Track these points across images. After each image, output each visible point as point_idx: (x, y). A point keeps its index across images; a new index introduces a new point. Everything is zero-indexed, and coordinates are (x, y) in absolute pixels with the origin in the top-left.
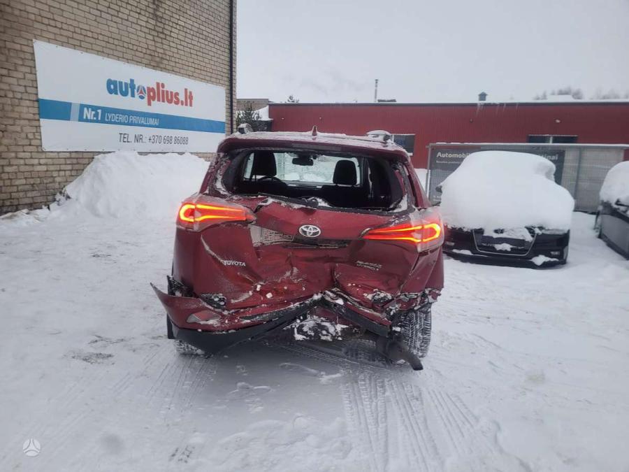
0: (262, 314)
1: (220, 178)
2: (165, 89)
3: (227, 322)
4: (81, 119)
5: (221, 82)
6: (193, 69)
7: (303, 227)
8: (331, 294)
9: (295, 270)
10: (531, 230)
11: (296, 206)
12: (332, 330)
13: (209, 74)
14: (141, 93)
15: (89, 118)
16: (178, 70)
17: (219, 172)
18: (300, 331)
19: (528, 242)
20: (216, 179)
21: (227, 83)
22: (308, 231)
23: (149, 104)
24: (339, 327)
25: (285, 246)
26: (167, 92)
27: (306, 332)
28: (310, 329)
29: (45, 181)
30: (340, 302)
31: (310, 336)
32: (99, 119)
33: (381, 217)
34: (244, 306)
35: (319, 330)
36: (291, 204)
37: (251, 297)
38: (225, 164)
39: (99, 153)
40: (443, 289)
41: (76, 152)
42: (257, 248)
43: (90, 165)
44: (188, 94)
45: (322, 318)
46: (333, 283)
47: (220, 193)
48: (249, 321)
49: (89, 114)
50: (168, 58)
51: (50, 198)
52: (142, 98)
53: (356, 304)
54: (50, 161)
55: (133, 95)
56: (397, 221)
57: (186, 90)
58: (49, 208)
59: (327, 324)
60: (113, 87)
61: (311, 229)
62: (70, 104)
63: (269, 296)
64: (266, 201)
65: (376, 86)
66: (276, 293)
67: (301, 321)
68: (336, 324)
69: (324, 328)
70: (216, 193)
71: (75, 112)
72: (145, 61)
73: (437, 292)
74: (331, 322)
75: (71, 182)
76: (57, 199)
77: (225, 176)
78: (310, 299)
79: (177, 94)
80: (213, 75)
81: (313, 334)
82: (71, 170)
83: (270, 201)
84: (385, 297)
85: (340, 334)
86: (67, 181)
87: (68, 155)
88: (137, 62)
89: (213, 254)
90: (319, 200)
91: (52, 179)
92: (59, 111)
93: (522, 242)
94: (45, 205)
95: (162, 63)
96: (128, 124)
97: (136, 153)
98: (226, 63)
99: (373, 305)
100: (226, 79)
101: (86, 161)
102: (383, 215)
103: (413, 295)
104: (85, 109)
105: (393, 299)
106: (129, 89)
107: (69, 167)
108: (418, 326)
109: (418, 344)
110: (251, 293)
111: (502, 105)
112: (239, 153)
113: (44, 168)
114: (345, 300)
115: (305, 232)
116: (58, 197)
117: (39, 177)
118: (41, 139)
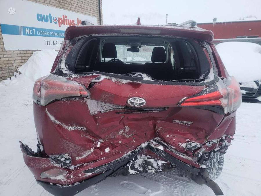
0: (102, 166)
1: (64, 60)
2: (67, 18)
3: (72, 177)
4: (24, 34)
5: (95, 15)
6: (81, 9)
7: (130, 99)
8: (154, 142)
9: (127, 128)
10: (257, 83)
11: (125, 82)
12: (155, 165)
13: (89, 11)
14: (55, 20)
15: (29, 33)
16: (73, 9)
17: (64, 55)
18: (133, 168)
19: (255, 89)
20: (61, 61)
21: (98, 16)
22: (135, 102)
23: (60, 26)
24: (160, 163)
25: (118, 112)
26: (68, 20)
27: (137, 168)
28: (140, 166)
29: (8, 66)
30: (161, 148)
31: (140, 171)
32: (34, 34)
33: (195, 87)
34: (87, 160)
35: (146, 166)
36: (120, 80)
37: (92, 153)
38: (68, 49)
39: (35, 51)
40: (235, 134)
41: (23, 51)
42: (94, 116)
43: (31, 57)
44: (79, 21)
45: (148, 156)
46: (155, 134)
47: (62, 72)
48: (91, 174)
49: (28, 31)
50: (68, 3)
51: (11, 74)
52: (56, 23)
53: (173, 150)
54: (9, 56)
55: (51, 22)
56: (208, 90)
57: (78, 19)
58: (10, 79)
59: (152, 160)
60: (40, 18)
61: (137, 100)
62: (18, 27)
63: (107, 150)
64: (99, 78)
65: (167, 17)
66: (113, 146)
67: (133, 161)
68: (158, 160)
69: (149, 164)
70: (60, 73)
71: (21, 31)
72: (56, 4)
73: (231, 137)
74: (154, 158)
75: (22, 65)
76: (15, 74)
77: (68, 58)
78: (139, 147)
79: (73, 21)
80: (91, 12)
81: (142, 169)
82: (21, 60)
83: (103, 77)
84: (195, 146)
85: (161, 168)
86: (19, 65)
87: (19, 52)
88: (52, 5)
89: (58, 122)
90: (144, 75)
91: (11, 64)
92: (12, 30)
93: (252, 89)
94: (9, 78)
95: (65, 6)
96: (49, 36)
97: (54, 50)
98: (97, 6)
99: (186, 152)
100: (97, 13)
101: (29, 55)
102: (197, 86)
103: (215, 141)
104: (26, 29)
105: (201, 147)
106: (49, 19)
107: (20, 58)
108: (215, 160)
109: (215, 171)
110: (92, 150)
111: (224, 23)
112: (79, 39)
113: (7, 59)
114: (165, 147)
115: (132, 103)
116: (15, 73)
117: (4, 64)
118: (4, 45)
